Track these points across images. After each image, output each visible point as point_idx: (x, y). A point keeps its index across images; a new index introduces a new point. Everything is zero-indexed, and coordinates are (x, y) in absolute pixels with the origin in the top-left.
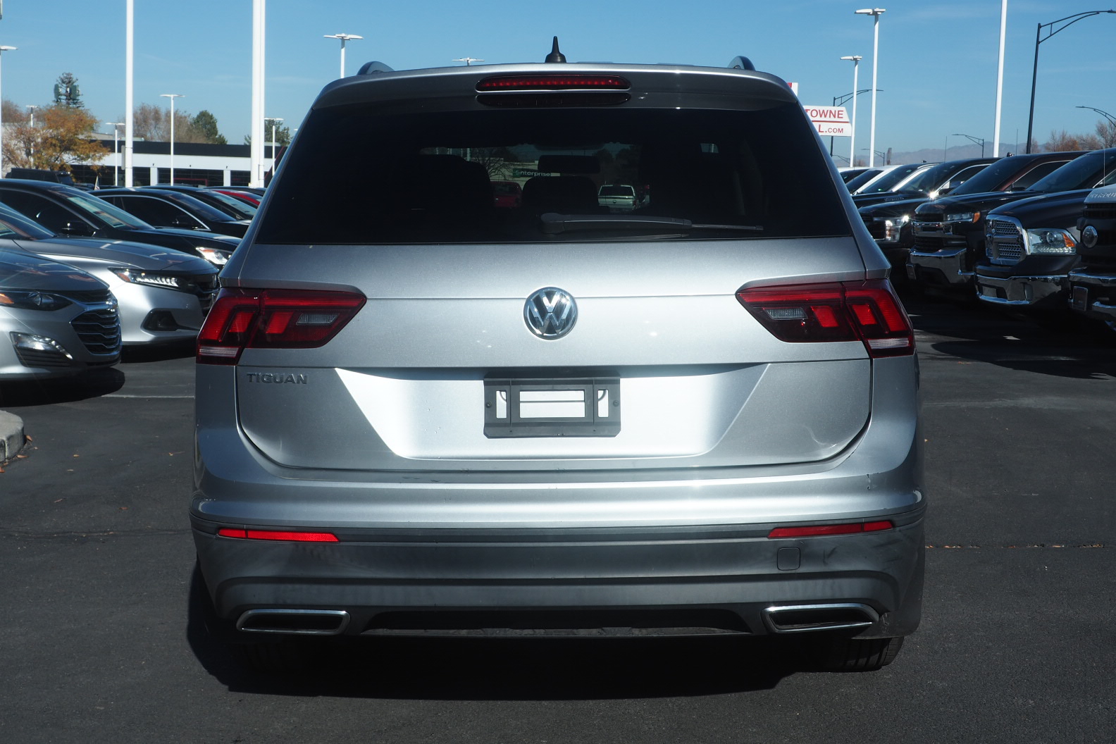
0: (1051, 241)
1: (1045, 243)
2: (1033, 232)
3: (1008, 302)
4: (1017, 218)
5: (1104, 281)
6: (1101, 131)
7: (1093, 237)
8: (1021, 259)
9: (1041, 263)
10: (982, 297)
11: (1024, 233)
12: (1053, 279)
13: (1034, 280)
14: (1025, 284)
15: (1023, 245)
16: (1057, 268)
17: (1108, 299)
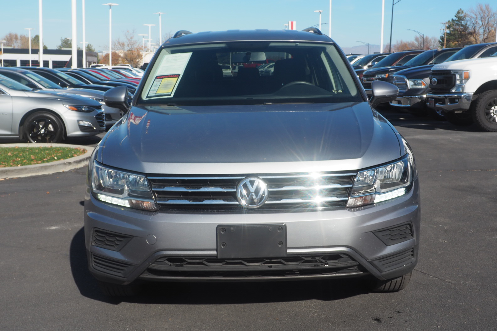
0: (417, 84)
1: (415, 84)
2: (410, 81)
3: (402, 106)
4: (406, 76)
5: (439, 96)
6: (417, 39)
7: (435, 82)
8: (407, 90)
9: (414, 92)
10: (392, 104)
11: (407, 81)
12: (418, 97)
13: (411, 97)
14: (408, 99)
15: (407, 85)
16: (419, 93)
17: (441, 103)
